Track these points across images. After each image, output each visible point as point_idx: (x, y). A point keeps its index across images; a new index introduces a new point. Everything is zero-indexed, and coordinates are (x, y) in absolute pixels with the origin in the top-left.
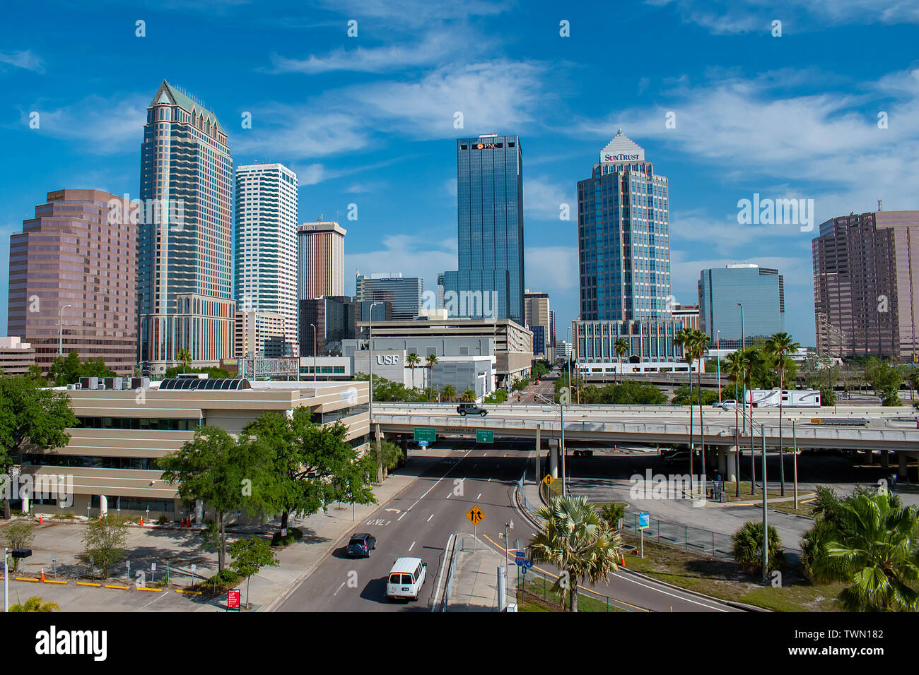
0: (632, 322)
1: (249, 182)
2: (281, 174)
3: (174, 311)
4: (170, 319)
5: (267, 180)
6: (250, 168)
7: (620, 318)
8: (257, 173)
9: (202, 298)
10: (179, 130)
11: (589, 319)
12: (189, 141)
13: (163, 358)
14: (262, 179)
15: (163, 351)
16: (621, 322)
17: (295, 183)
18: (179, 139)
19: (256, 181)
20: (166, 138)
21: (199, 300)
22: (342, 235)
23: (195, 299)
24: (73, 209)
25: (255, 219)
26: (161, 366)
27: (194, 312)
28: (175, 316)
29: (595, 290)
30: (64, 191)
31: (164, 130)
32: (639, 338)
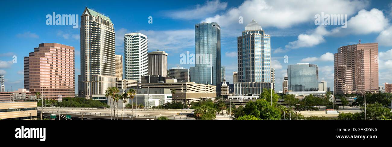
0: (254, 83)
1: (128, 39)
2: (140, 36)
3: (92, 80)
4: (90, 82)
5: (135, 38)
6: (129, 34)
7: (250, 81)
8: (131, 36)
9: (102, 76)
10: (92, 23)
11: (241, 82)
12: (96, 27)
13: (88, 95)
14: (133, 38)
15: (88, 92)
16: (250, 83)
17: (146, 39)
18: (92, 26)
19: (131, 39)
20: (88, 26)
21: (101, 77)
22: (166, 55)
23: (99, 77)
24: (46, 49)
25: (131, 51)
26: (87, 97)
27: (99, 80)
28: (92, 82)
29: (242, 72)
30: (44, 43)
31: (87, 23)
32: (256, 88)
